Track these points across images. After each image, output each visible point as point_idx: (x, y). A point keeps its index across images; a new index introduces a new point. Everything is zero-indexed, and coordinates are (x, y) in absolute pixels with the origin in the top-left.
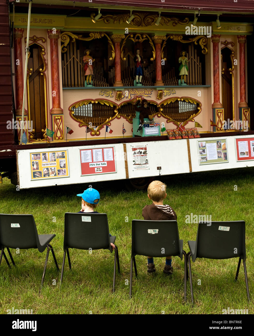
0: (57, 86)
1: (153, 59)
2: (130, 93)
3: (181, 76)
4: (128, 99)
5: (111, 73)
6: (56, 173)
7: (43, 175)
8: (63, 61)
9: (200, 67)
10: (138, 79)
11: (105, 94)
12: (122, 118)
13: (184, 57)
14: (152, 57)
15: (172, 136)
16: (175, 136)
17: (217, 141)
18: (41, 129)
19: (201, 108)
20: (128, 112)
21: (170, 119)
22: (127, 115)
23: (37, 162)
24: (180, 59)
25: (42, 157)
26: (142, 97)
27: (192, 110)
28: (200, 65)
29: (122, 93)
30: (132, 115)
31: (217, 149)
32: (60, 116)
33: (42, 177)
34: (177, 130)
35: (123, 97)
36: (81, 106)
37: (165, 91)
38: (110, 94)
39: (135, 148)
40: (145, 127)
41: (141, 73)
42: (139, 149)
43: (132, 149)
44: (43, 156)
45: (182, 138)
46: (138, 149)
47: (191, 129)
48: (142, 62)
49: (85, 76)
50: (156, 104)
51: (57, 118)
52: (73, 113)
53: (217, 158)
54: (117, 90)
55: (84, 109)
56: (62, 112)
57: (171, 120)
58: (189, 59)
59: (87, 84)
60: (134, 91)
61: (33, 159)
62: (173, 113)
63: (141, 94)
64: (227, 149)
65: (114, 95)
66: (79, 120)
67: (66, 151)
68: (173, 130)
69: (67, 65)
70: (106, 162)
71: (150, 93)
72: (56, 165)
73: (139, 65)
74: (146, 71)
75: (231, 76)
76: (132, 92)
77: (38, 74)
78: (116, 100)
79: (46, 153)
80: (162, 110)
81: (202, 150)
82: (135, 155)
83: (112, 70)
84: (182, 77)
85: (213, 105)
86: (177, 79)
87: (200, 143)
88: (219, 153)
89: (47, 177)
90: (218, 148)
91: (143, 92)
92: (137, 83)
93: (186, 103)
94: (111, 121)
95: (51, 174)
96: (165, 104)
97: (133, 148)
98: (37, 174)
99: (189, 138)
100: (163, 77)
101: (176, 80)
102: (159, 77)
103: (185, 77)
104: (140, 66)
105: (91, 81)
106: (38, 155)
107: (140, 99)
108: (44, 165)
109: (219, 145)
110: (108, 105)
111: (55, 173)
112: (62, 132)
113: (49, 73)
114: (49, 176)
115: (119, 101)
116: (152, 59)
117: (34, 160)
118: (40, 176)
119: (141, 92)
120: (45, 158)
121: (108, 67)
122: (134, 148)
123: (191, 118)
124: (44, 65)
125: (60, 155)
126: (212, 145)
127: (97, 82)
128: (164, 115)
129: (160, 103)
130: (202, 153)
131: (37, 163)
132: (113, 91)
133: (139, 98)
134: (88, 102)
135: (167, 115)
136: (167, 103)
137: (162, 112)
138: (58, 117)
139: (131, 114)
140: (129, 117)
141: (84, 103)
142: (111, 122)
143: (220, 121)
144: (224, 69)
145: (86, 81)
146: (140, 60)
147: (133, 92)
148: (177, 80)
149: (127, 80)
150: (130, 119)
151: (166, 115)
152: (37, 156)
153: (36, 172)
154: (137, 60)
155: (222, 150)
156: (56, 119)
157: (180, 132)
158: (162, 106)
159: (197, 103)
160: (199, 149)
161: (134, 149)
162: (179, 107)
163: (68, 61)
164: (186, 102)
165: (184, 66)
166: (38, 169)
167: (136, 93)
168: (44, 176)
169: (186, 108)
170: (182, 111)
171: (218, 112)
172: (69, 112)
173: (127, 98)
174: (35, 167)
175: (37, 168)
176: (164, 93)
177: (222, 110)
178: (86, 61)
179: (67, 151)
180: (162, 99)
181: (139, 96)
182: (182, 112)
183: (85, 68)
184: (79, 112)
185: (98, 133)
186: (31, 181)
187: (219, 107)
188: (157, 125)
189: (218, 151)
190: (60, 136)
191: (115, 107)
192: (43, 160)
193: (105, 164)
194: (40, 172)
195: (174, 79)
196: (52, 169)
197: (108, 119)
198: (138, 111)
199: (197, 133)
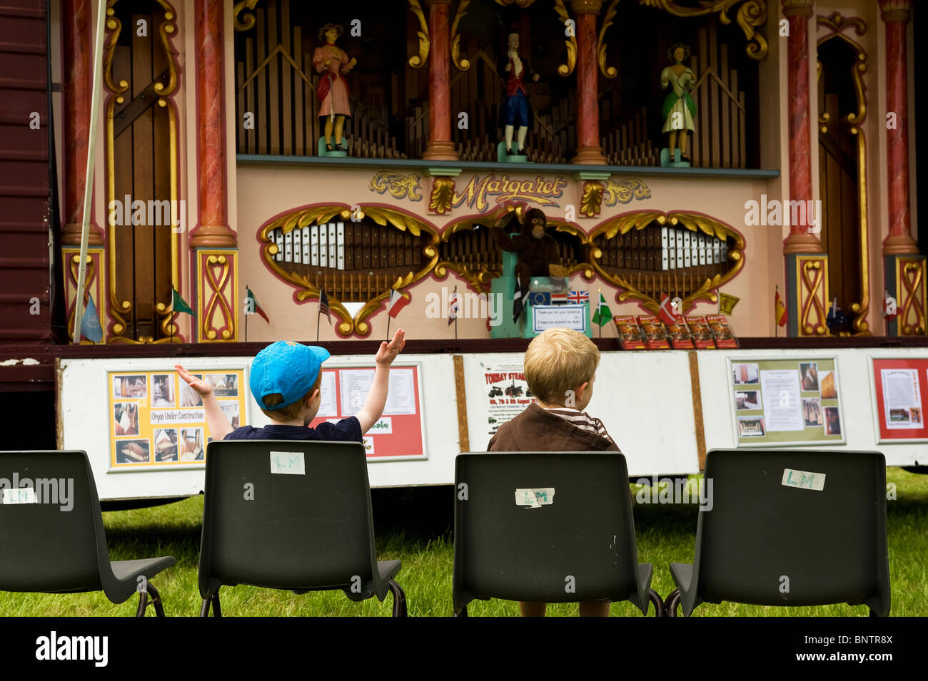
0: (217, 147)
1: (569, 70)
2: (483, 188)
3: (668, 134)
4: (474, 212)
5: (415, 120)
6: (202, 451)
7: (152, 455)
8: (241, 65)
9: (739, 109)
10: (514, 137)
11: (392, 188)
12: (452, 276)
13: (680, 67)
14: (565, 60)
15: (635, 338)
16: (643, 341)
17: (802, 365)
18: (155, 303)
19: (743, 256)
20: (475, 260)
21: (627, 290)
22: (471, 268)
23: (132, 406)
24: (666, 73)
25: (152, 387)
26: (527, 204)
27: (710, 261)
28: (738, 100)
29: (454, 186)
30: (490, 270)
31: (802, 395)
32: (225, 255)
33: (148, 460)
34: (651, 320)
35: (455, 200)
36: (304, 226)
37: (610, 188)
38: (411, 189)
39: (496, 372)
40: (536, 304)
41: (524, 117)
42: (510, 378)
43: (486, 375)
44: (158, 386)
45: (672, 346)
46: (507, 377)
47: (706, 317)
48: (526, 75)
49: (320, 117)
50: (578, 232)
51: (213, 259)
52: (273, 250)
53: (801, 426)
54: (434, 172)
55: (315, 240)
56: (232, 241)
57: (630, 294)
58: (699, 77)
59: (328, 150)
60: (498, 184)
61: (117, 394)
62: (639, 269)
63: (523, 194)
64: (838, 396)
65: (424, 191)
66: (295, 277)
67: (242, 370)
68: (638, 319)
69: (256, 79)
70: (390, 418)
71: (555, 192)
72: (202, 420)
73: (516, 88)
74: (543, 120)
75: (854, 141)
76: (490, 184)
77: (149, 107)
78: (430, 210)
79: (167, 376)
80: (598, 254)
81: (745, 393)
82: (497, 398)
83: (418, 110)
84: (673, 139)
85: (787, 243)
86: (657, 150)
87: (736, 366)
88: (807, 406)
89: (168, 463)
90: (804, 389)
91: (531, 187)
92: (510, 153)
93: (687, 236)
94: (412, 285)
95: (183, 453)
96: (610, 235)
97: (489, 372)
98: (132, 449)
99: (696, 349)
100: (604, 139)
101: (650, 152)
102: (590, 135)
103: (684, 138)
104: (520, 90)
105: (341, 140)
106: (138, 381)
107: (519, 210)
108: (160, 417)
109: (808, 378)
110: (403, 228)
111: (197, 451)
112: (228, 313)
113: (187, 101)
114: (175, 458)
115: (443, 214)
116: (563, 69)
117: (121, 398)
118: (141, 458)
119: (522, 187)
120: (165, 394)
121: (407, 102)
122: (492, 372)
123: (708, 289)
124: (172, 70)
125: (217, 386)
126: (783, 377)
127: (365, 146)
128: (607, 275)
129: (592, 231)
130: (747, 404)
131: (131, 410)
132: (419, 178)
133: (515, 208)
134: (329, 214)
135: (619, 276)
136: (619, 232)
137: (600, 261)
138: (217, 256)
139: (487, 265)
140: (478, 275)
141: (314, 217)
142: (411, 291)
143: (815, 300)
144: (827, 116)
145: (325, 141)
146: (519, 69)
147: (493, 186)
148: (653, 153)
149: (473, 145)
150: (480, 284)
151: (612, 276)
152: (134, 385)
153: (127, 442)
154: (509, 68)
155: (823, 398)
156: (210, 263)
157: (663, 325)
158: (600, 238)
159: (728, 237)
160: (735, 390)
161: (495, 378)
162: (661, 248)
163: (259, 63)
164: (687, 230)
165: (682, 97)
166: (134, 430)
167: (504, 190)
168: (159, 458)
169: (687, 254)
170: (673, 263)
171: (808, 269)
172: (259, 246)
173: (471, 207)
174: (125, 422)
175: (131, 428)
176: (605, 195)
177: (822, 262)
178: (326, 66)
179: (245, 370)
180: (599, 214)
181: (515, 201)
182: (673, 266)
183: (320, 90)
184: (297, 249)
185: (363, 327)
186: (109, 473)
187: (810, 248)
188: (578, 298)
189: (804, 401)
190: (222, 329)
191: (426, 236)
192: (156, 399)
193: (386, 426)
194: (144, 445)
195: (643, 149)
196: (188, 435)
197: (400, 278)
198: (510, 249)
199: (728, 334)
